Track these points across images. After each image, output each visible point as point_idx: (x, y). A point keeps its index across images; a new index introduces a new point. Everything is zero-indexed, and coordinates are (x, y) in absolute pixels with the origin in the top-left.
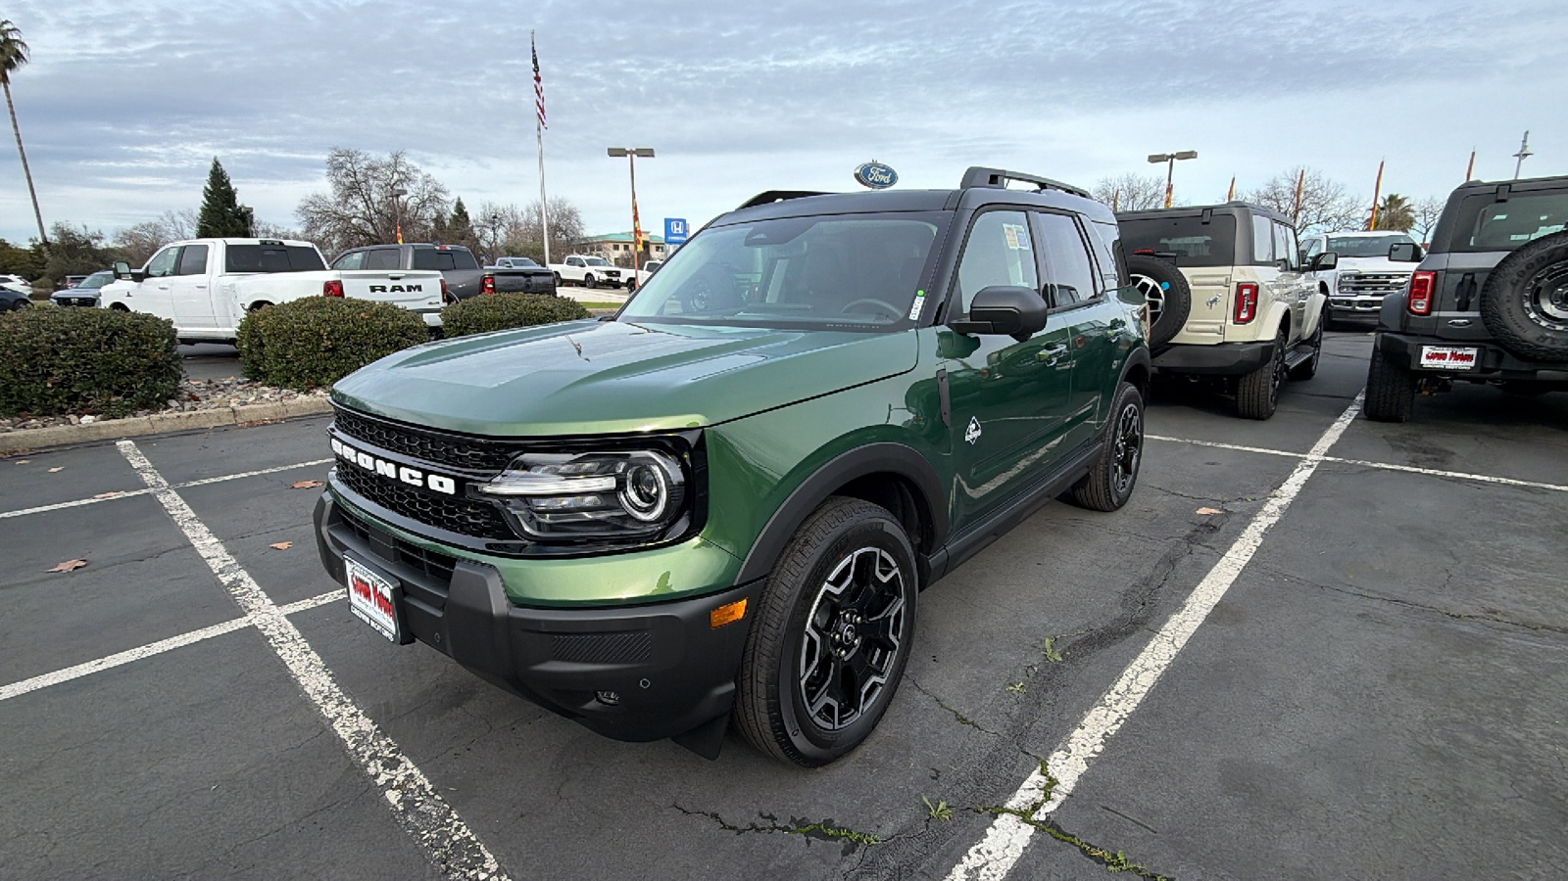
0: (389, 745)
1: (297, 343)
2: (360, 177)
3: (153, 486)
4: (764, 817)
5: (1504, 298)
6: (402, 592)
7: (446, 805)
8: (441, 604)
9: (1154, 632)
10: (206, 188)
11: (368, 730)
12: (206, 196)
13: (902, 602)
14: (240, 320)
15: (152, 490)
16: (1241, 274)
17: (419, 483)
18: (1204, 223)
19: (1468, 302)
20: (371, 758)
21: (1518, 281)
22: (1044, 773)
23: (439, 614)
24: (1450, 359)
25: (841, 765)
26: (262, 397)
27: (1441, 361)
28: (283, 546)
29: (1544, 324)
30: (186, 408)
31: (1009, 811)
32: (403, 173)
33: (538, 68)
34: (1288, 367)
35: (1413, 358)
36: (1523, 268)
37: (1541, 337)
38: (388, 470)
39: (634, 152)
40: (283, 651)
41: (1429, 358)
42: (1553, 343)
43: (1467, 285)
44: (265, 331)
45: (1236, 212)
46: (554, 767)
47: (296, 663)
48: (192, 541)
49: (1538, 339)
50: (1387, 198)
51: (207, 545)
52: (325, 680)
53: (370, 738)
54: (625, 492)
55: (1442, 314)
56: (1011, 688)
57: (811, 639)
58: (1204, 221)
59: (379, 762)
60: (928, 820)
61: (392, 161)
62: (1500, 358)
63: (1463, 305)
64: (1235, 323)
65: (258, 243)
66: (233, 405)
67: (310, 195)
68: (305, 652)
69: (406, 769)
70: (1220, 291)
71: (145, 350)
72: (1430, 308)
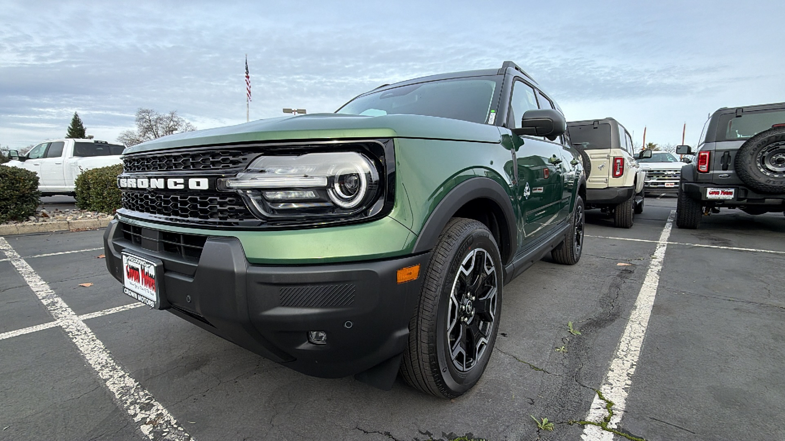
0: (147, 395)
1: (110, 187)
2: (153, 123)
3: (10, 257)
4: (422, 433)
5: (747, 162)
6: (162, 269)
7: (186, 434)
8: (192, 273)
9: (626, 320)
10: (69, 127)
11: (132, 386)
12: (69, 131)
13: (496, 291)
14: (78, 176)
15: (9, 259)
16: (615, 152)
17: (182, 187)
18: (594, 128)
19: (728, 166)
20: (132, 404)
21: (753, 153)
22: (601, 397)
23: (191, 280)
24: (721, 194)
25: (466, 397)
26: (86, 217)
27: (717, 195)
28: (88, 285)
29: (768, 174)
30: (40, 221)
31: (590, 423)
32: (176, 122)
33: (248, 72)
34: (636, 202)
35: (702, 194)
36: (756, 147)
37: (768, 180)
38: (159, 184)
39: (296, 111)
40: (77, 340)
41: (711, 194)
42: (774, 183)
43: (726, 157)
44: (92, 180)
45: (610, 122)
46: (267, 405)
47: (85, 346)
48: (29, 284)
49: (766, 182)
50: (648, 144)
51: (38, 286)
52: (104, 357)
53: (132, 391)
54: (333, 188)
55: (716, 172)
56: (558, 350)
57: (453, 303)
58: (595, 127)
59: (138, 406)
60: (538, 431)
61: (170, 116)
62: (746, 193)
63: (725, 168)
64: (613, 177)
65: (93, 142)
66: (68, 220)
67: (125, 131)
68: (93, 340)
69: (158, 410)
70: (605, 161)
71: (18, 187)
72: (709, 170)
